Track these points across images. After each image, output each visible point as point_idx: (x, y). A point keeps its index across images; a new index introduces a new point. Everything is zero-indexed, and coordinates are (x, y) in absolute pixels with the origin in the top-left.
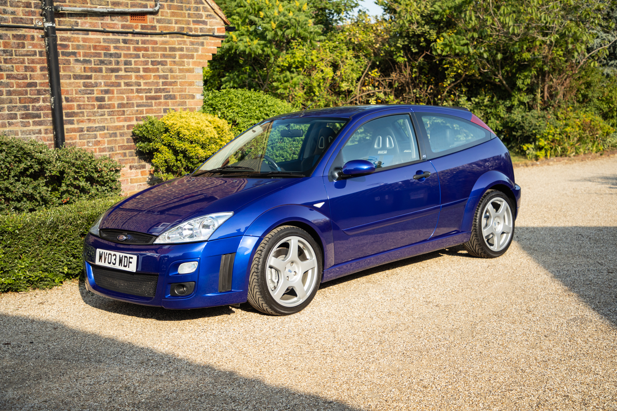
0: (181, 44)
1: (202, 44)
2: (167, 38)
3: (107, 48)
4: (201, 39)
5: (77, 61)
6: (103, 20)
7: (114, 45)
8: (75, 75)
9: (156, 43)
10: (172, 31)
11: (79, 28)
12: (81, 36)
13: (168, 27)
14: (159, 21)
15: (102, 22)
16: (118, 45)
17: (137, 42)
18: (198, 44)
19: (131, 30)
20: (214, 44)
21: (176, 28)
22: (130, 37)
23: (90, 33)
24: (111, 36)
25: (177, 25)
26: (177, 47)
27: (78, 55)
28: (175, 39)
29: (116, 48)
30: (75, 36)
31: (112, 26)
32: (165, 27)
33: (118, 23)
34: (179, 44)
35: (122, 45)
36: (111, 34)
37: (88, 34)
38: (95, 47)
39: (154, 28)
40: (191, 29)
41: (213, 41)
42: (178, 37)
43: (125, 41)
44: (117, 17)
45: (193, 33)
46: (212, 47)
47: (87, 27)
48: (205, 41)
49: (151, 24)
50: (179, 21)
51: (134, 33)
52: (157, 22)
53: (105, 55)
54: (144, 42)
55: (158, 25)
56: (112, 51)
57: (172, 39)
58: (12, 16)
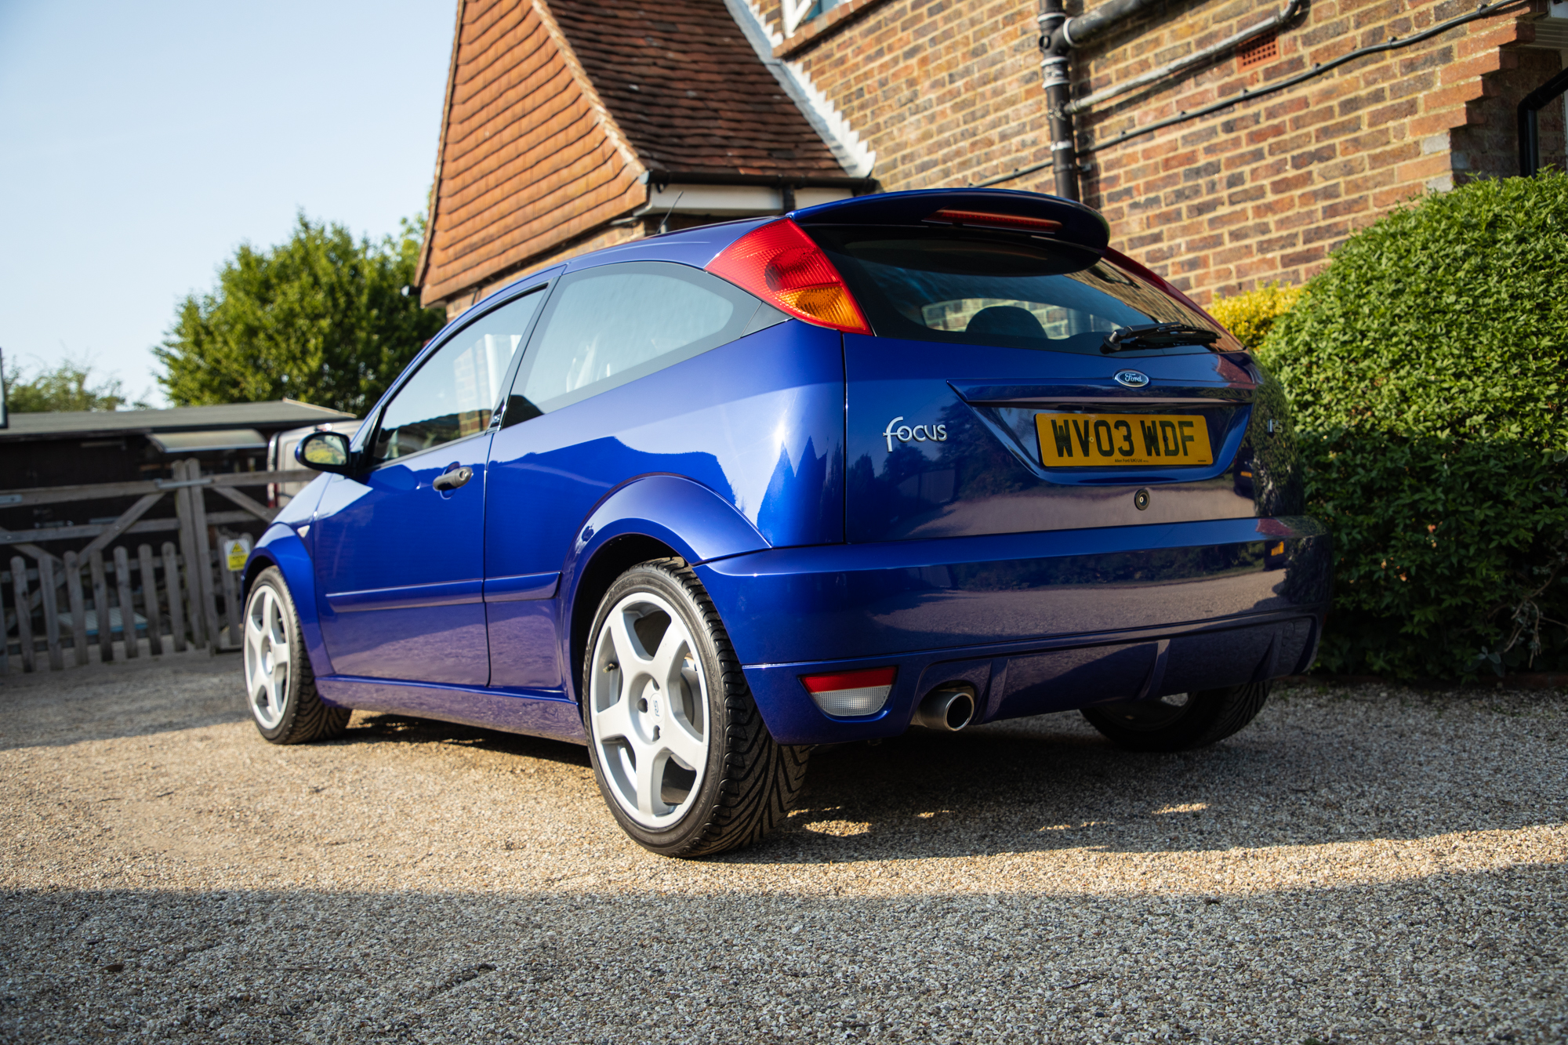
0: (1375, 81)
1: (1446, 55)
2: (1336, 78)
3: (1191, 158)
4: (1441, 43)
5: (1135, 206)
6: (1180, 92)
7: (1206, 144)
8: (1131, 240)
9: (1304, 102)
10: (1348, 52)
11: (1138, 129)
12: (1140, 146)
13: (1334, 45)
14: (1308, 41)
15: (1179, 97)
16: (1214, 141)
17: (1256, 118)
18: (1430, 61)
19: (1240, 94)
20: (1488, 42)
21: (1359, 40)
22: (1240, 111)
23: (1156, 133)
24: (1199, 125)
25: (1362, 30)
26: (1363, 93)
27: (1135, 193)
28: (1356, 73)
29: (1209, 150)
30: (1130, 150)
31: (1199, 99)
32: (1327, 49)
33: (1209, 87)
34: (1368, 83)
35: (1223, 137)
36: (1197, 120)
37: (1153, 138)
38: (1167, 165)
39: (1298, 63)
40: (1405, 25)
41: (1484, 33)
42: (1364, 64)
43: (1229, 127)
44: (1208, 74)
45: (1416, 32)
46: (1481, 54)
47: (1150, 122)
48: (1454, 43)
49: (1290, 56)
50: (1366, 13)
51: (1248, 99)
52: (1304, 44)
53: (1188, 175)
54: (1271, 114)
55: (1305, 52)
56: (1202, 161)
57: (1348, 77)
58: (1033, 150)
